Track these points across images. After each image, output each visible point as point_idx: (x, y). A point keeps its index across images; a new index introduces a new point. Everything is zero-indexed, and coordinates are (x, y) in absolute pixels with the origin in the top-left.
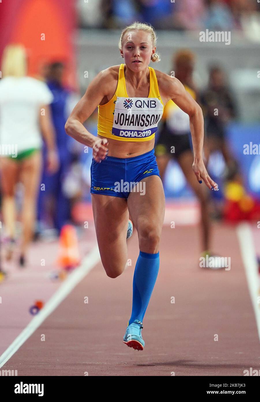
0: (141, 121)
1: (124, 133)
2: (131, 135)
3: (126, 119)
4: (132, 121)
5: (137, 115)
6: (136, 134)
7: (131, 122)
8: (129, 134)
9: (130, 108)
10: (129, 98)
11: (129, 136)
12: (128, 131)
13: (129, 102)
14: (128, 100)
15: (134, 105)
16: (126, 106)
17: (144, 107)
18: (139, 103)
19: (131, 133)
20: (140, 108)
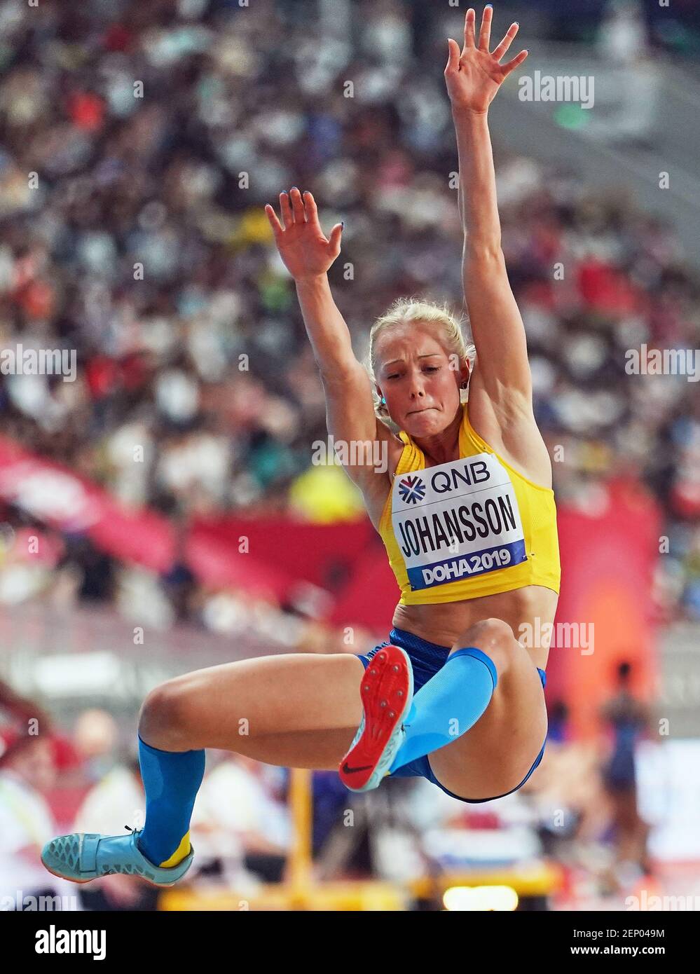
0: (463, 528)
1: (433, 575)
2: (452, 574)
3: (423, 534)
4: (440, 533)
5: (445, 514)
6: (464, 567)
7: (439, 539)
8: (446, 572)
9: (421, 499)
10: (408, 474)
11: (449, 577)
12: (441, 563)
13: (411, 484)
14: (407, 481)
15: (428, 490)
16: (408, 497)
17: (456, 487)
18: (441, 481)
19: (450, 566)
20: (447, 491)
